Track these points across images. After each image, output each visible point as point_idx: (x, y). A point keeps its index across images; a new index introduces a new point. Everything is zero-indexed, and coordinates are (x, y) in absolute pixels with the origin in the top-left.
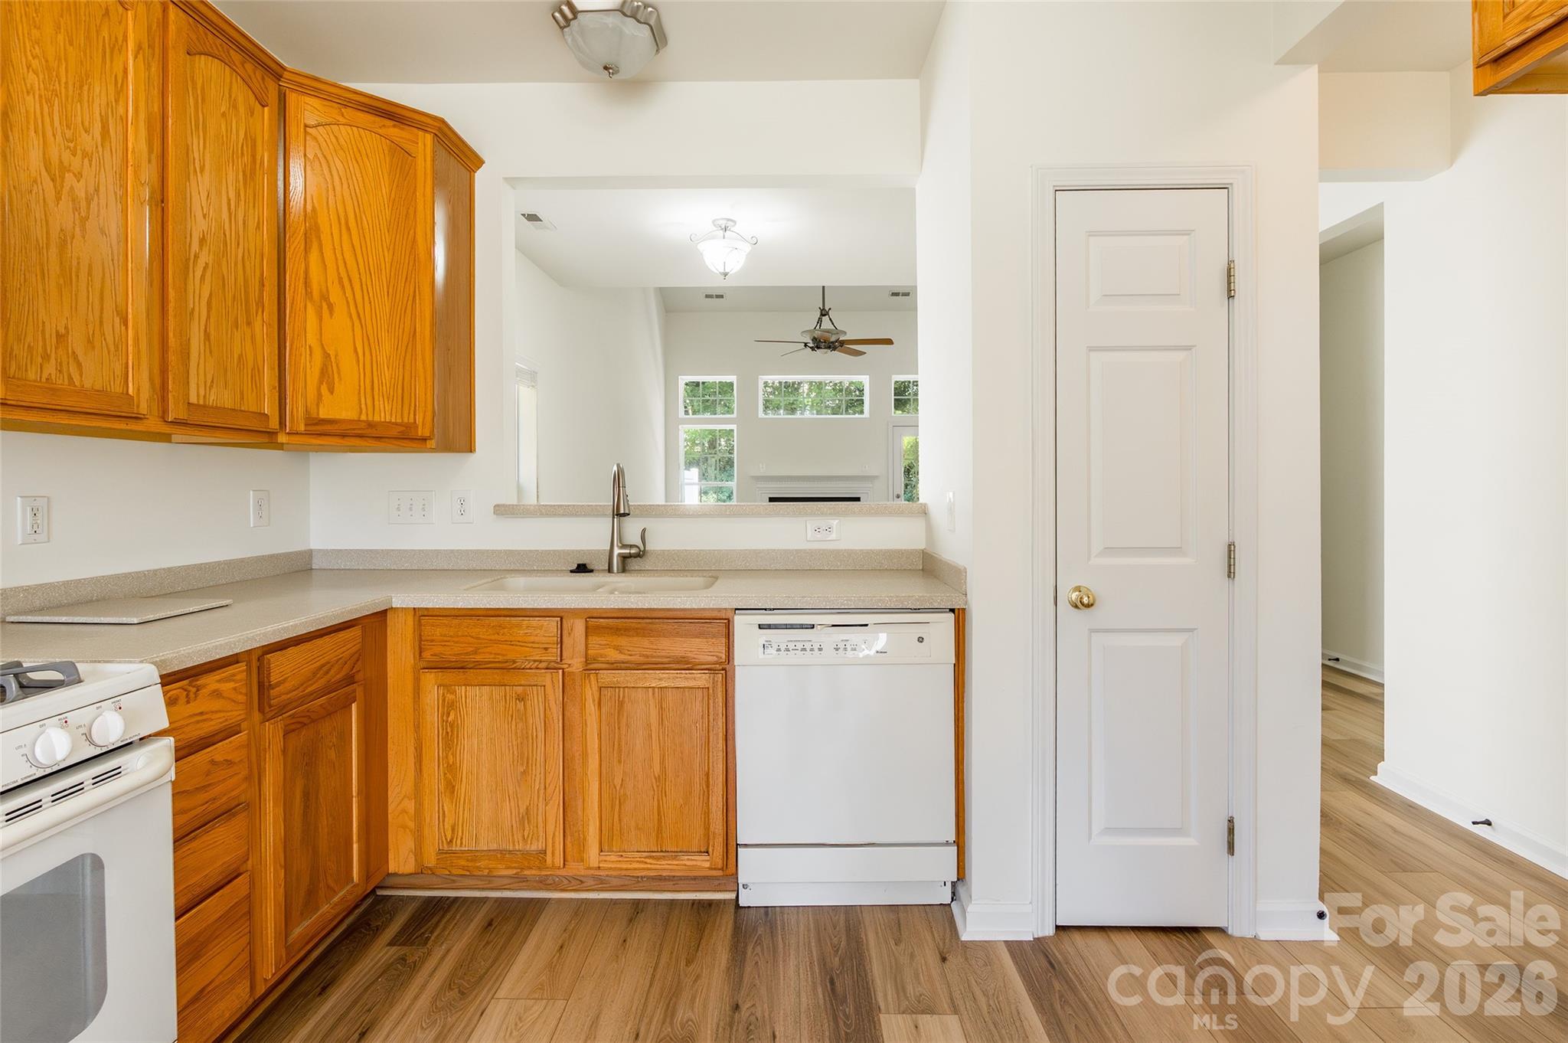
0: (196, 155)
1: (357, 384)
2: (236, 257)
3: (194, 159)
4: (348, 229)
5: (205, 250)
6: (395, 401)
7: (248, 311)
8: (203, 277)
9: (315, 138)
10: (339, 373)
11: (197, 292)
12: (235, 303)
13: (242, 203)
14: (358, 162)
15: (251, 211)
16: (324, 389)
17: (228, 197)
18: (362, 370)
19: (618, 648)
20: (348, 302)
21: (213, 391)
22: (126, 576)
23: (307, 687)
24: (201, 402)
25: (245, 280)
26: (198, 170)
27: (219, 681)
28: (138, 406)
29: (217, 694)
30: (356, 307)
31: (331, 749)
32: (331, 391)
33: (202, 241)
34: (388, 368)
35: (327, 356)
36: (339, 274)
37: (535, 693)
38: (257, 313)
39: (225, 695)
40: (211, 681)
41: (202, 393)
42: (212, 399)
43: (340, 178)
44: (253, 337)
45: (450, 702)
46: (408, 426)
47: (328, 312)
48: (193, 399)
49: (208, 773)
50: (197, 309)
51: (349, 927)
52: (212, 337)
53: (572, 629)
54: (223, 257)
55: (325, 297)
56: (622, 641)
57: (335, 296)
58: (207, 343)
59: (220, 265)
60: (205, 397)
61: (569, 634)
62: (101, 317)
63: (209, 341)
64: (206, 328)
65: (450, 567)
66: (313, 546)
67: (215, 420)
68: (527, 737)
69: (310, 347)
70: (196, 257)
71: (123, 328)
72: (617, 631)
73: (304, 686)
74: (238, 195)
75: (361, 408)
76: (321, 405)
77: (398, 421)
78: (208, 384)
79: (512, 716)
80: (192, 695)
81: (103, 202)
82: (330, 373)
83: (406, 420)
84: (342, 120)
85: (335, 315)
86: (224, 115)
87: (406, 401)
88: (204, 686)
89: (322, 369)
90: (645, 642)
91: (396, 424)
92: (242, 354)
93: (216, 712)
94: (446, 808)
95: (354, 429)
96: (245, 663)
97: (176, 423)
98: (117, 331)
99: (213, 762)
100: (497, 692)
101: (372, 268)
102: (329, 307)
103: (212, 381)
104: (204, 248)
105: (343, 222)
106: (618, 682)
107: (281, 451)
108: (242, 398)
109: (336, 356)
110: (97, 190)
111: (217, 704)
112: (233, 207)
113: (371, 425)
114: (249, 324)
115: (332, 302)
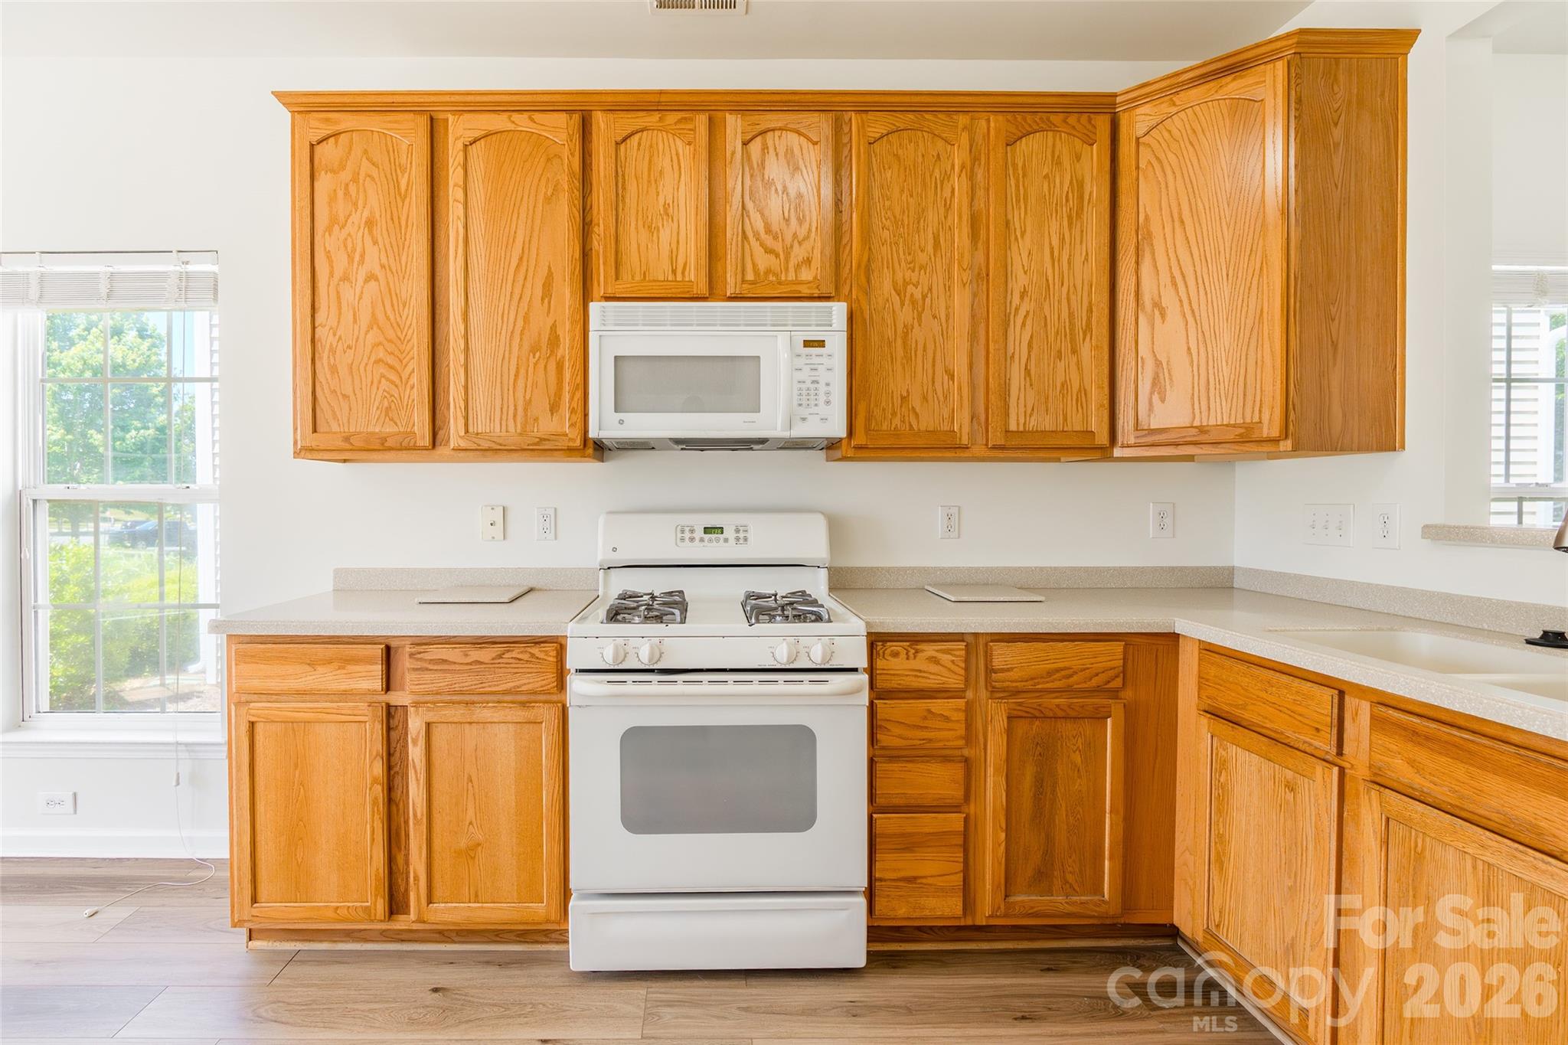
0: (1017, 226)
1: (1191, 386)
2: (1060, 297)
3: (1015, 229)
4: (1182, 222)
5: (1027, 300)
6: (1235, 398)
7: (1073, 340)
8: (1024, 324)
9: (1149, 145)
10: (1171, 379)
11: (1018, 338)
12: (1059, 338)
13: (1067, 246)
14: (1192, 145)
15: (1078, 246)
16: (1156, 398)
17: (1050, 244)
18: (1196, 373)
19: (1411, 763)
20: (1181, 301)
21: (1033, 418)
22: (1016, 569)
23: (1038, 683)
24: (1021, 429)
25: (1071, 315)
26: (1019, 236)
27: (937, 651)
28: (960, 439)
29: (934, 660)
30: (1190, 303)
31: (1074, 752)
32: (1163, 400)
33: (1023, 294)
34: (1227, 362)
35: (1158, 363)
36: (1172, 273)
37: (1306, 786)
38: (1084, 340)
39: (941, 662)
40: (930, 650)
41: (1022, 421)
42: (1032, 424)
43: (1174, 173)
44: (1079, 364)
45: (1223, 759)
46: (1249, 428)
47: (1160, 316)
48: (1013, 427)
49: (925, 718)
50: (1017, 353)
51: (1125, 947)
52: (1033, 373)
53: (1357, 714)
54: (1045, 300)
55: (1157, 305)
56: (1422, 755)
57: (1169, 299)
58: (1028, 379)
59: (1042, 309)
60: (1025, 424)
61: (1353, 719)
62: (933, 378)
63: (1030, 375)
64: (1026, 366)
65: (1366, 607)
66: (1236, 564)
67: (1033, 443)
68: (1296, 843)
69: (1142, 358)
70: (1017, 310)
71: (951, 382)
72: (1414, 736)
73: (1036, 681)
74: (1062, 240)
75: (1193, 413)
76: (1152, 416)
77: (1238, 422)
78: (1029, 412)
79: (1281, 806)
80: (912, 656)
81: (935, 296)
82: (1162, 381)
83: (1248, 420)
84: (1174, 110)
85: (1168, 319)
86: (1046, 177)
87: (1249, 398)
88: (922, 651)
89: (1154, 379)
90: (1460, 771)
91: (1234, 426)
92: (1066, 381)
93: (934, 674)
94: (1215, 883)
95: (1185, 437)
96: (965, 644)
97: (994, 448)
98: (946, 387)
99: (929, 711)
100: (1267, 768)
101: (1208, 255)
102: (1161, 314)
103: (1033, 410)
104: (1025, 298)
105: (1176, 216)
106: (1411, 820)
107: (1192, 463)
108: (1065, 420)
109: (1168, 362)
110: (930, 289)
111: (934, 668)
112: (1056, 254)
113: (1202, 430)
114: (1074, 351)
115: (1164, 306)
